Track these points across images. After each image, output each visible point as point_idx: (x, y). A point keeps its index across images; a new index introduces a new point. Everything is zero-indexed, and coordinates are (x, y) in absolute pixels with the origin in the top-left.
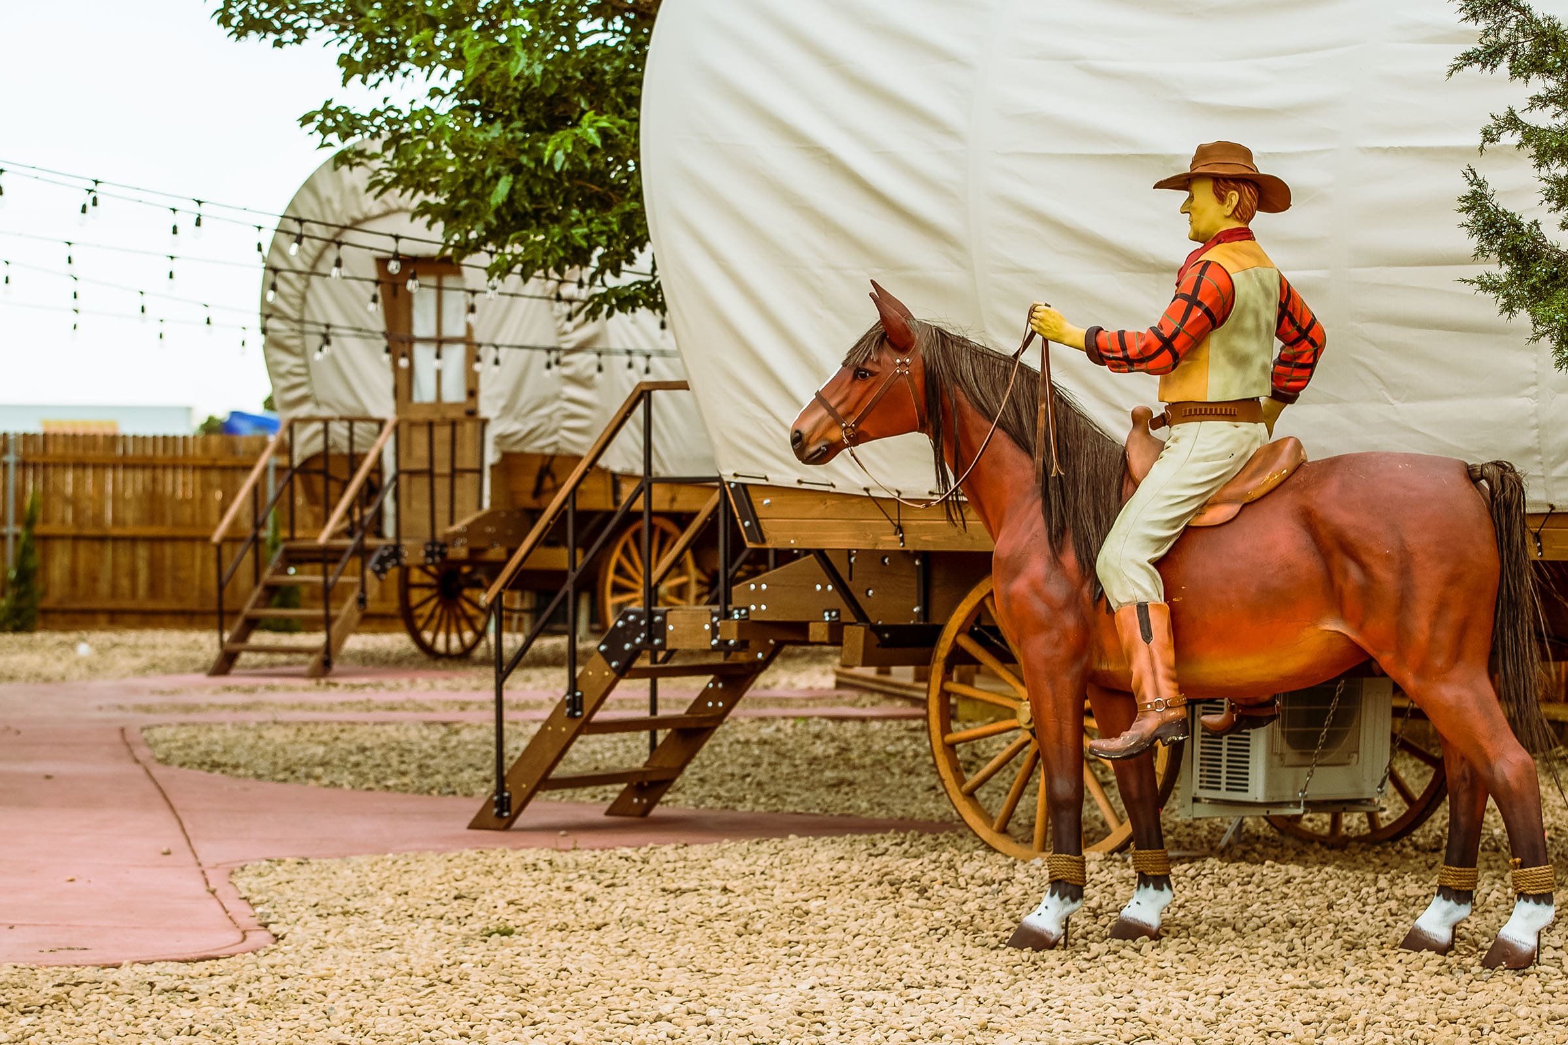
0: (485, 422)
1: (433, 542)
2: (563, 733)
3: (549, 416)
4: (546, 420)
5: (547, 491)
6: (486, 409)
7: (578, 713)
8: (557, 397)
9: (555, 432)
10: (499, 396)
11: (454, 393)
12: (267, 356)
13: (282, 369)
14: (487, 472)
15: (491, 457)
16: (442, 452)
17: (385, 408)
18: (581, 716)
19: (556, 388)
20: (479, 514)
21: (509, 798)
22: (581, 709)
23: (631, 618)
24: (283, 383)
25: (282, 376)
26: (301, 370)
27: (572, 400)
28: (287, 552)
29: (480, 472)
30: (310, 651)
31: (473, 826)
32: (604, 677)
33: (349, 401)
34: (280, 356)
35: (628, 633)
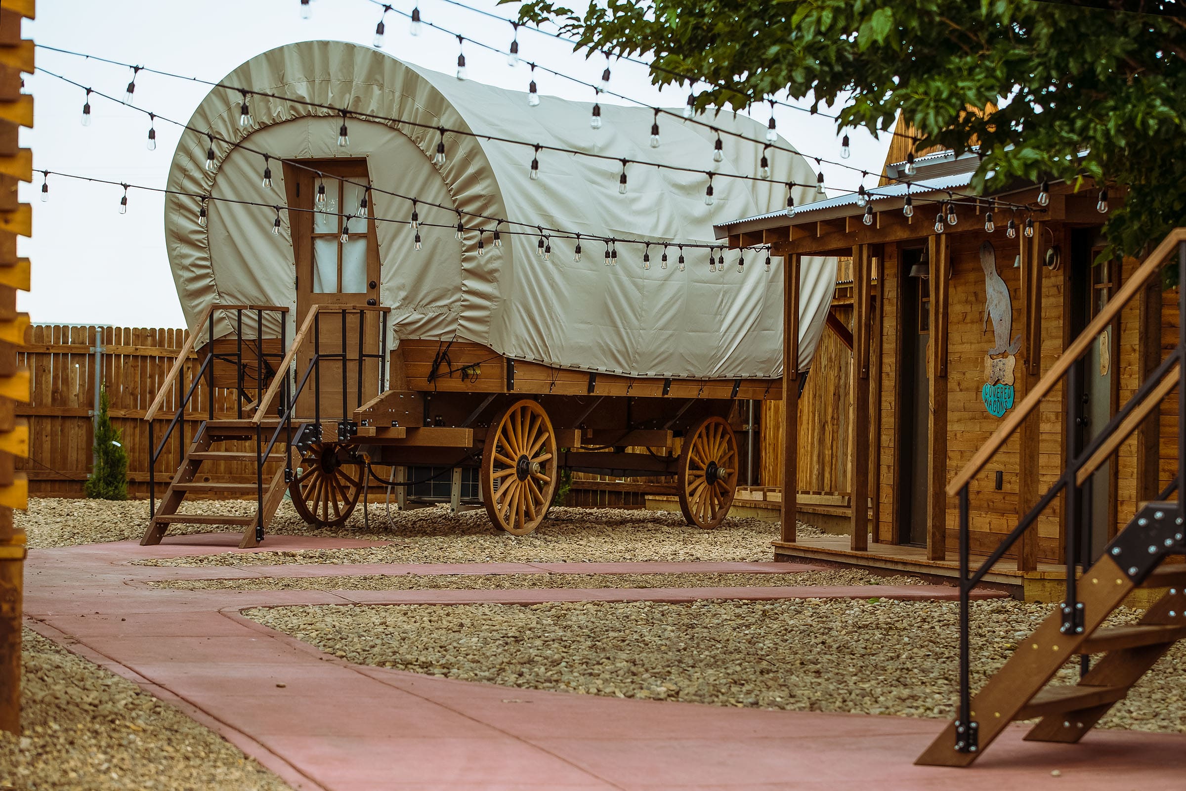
0: (387, 311)
1: (345, 422)
2: (1053, 652)
3: (449, 307)
4: (445, 310)
5: (443, 375)
6: (386, 300)
7: (1079, 629)
8: (458, 289)
9: (455, 320)
10: (401, 287)
11: (355, 283)
12: (170, 250)
13: (187, 262)
14: (388, 357)
15: (392, 344)
16: (353, 339)
17: (288, 299)
18: (1082, 633)
19: (457, 281)
20: (381, 396)
21: (976, 730)
22: (1082, 625)
23: (1159, 515)
24: (187, 275)
25: (186, 268)
26: (207, 263)
27: (471, 292)
28: (208, 429)
29: (383, 357)
30: (242, 522)
31: (922, 762)
32: (1116, 585)
33: (253, 292)
34: (185, 250)
35: (1153, 533)
